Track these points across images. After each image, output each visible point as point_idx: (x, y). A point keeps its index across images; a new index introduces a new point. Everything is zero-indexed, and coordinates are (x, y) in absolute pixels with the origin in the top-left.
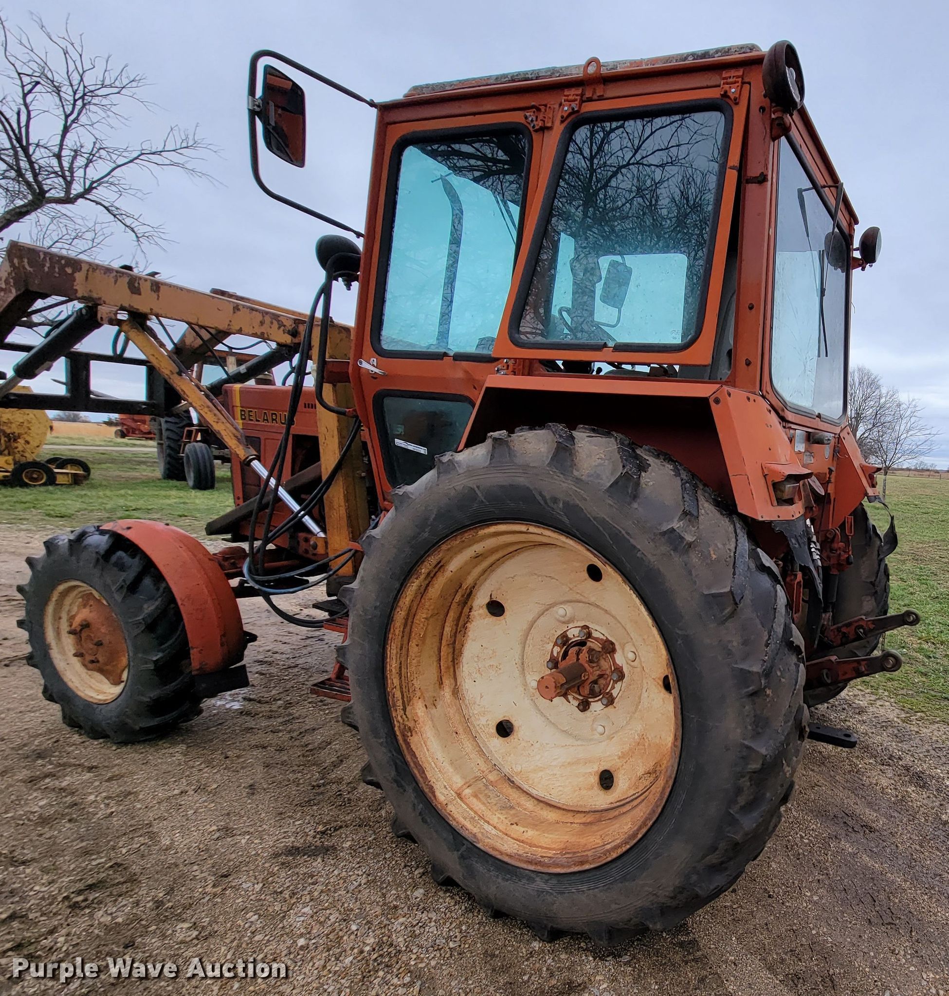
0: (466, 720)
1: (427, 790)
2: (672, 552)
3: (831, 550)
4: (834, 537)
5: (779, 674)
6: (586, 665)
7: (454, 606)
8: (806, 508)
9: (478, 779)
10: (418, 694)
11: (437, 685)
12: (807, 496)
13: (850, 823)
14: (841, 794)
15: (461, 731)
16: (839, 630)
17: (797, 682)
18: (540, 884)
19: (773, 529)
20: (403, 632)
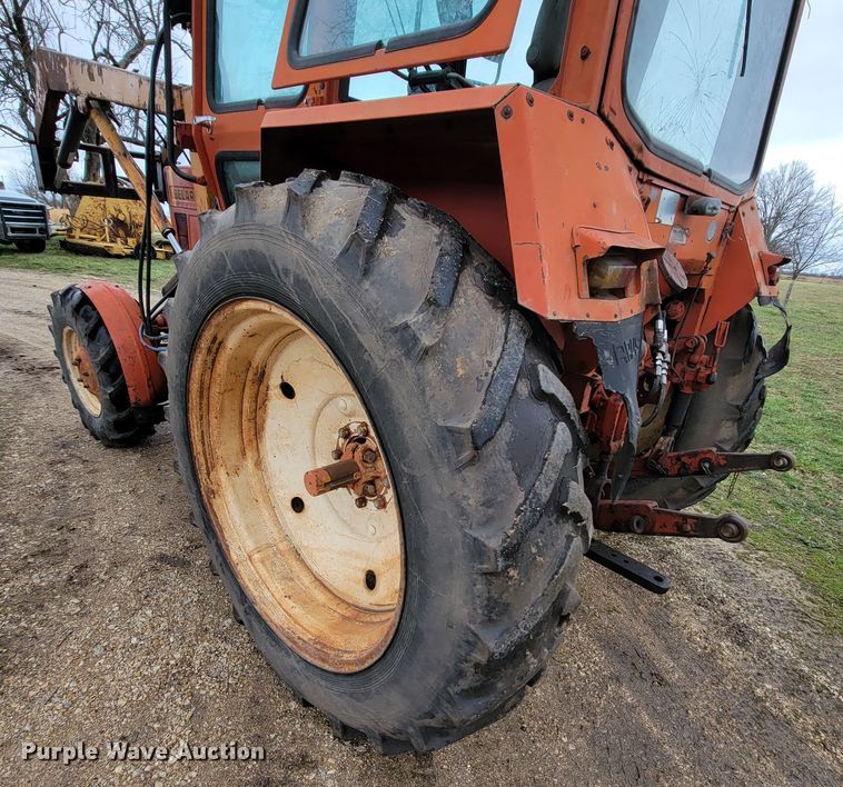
0: (267, 491)
1: (224, 547)
2: (403, 358)
3: (689, 364)
4: (695, 348)
5: (534, 550)
6: (360, 465)
7: (249, 384)
8: (647, 306)
9: (269, 546)
10: (221, 462)
11: (240, 456)
12: (652, 288)
13: (638, 665)
14: (639, 627)
15: (260, 500)
16: (678, 458)
17: (562, 564)
18: (292, 661)
19: (575, 334)
20: (201, 404)
